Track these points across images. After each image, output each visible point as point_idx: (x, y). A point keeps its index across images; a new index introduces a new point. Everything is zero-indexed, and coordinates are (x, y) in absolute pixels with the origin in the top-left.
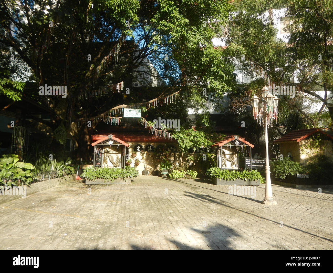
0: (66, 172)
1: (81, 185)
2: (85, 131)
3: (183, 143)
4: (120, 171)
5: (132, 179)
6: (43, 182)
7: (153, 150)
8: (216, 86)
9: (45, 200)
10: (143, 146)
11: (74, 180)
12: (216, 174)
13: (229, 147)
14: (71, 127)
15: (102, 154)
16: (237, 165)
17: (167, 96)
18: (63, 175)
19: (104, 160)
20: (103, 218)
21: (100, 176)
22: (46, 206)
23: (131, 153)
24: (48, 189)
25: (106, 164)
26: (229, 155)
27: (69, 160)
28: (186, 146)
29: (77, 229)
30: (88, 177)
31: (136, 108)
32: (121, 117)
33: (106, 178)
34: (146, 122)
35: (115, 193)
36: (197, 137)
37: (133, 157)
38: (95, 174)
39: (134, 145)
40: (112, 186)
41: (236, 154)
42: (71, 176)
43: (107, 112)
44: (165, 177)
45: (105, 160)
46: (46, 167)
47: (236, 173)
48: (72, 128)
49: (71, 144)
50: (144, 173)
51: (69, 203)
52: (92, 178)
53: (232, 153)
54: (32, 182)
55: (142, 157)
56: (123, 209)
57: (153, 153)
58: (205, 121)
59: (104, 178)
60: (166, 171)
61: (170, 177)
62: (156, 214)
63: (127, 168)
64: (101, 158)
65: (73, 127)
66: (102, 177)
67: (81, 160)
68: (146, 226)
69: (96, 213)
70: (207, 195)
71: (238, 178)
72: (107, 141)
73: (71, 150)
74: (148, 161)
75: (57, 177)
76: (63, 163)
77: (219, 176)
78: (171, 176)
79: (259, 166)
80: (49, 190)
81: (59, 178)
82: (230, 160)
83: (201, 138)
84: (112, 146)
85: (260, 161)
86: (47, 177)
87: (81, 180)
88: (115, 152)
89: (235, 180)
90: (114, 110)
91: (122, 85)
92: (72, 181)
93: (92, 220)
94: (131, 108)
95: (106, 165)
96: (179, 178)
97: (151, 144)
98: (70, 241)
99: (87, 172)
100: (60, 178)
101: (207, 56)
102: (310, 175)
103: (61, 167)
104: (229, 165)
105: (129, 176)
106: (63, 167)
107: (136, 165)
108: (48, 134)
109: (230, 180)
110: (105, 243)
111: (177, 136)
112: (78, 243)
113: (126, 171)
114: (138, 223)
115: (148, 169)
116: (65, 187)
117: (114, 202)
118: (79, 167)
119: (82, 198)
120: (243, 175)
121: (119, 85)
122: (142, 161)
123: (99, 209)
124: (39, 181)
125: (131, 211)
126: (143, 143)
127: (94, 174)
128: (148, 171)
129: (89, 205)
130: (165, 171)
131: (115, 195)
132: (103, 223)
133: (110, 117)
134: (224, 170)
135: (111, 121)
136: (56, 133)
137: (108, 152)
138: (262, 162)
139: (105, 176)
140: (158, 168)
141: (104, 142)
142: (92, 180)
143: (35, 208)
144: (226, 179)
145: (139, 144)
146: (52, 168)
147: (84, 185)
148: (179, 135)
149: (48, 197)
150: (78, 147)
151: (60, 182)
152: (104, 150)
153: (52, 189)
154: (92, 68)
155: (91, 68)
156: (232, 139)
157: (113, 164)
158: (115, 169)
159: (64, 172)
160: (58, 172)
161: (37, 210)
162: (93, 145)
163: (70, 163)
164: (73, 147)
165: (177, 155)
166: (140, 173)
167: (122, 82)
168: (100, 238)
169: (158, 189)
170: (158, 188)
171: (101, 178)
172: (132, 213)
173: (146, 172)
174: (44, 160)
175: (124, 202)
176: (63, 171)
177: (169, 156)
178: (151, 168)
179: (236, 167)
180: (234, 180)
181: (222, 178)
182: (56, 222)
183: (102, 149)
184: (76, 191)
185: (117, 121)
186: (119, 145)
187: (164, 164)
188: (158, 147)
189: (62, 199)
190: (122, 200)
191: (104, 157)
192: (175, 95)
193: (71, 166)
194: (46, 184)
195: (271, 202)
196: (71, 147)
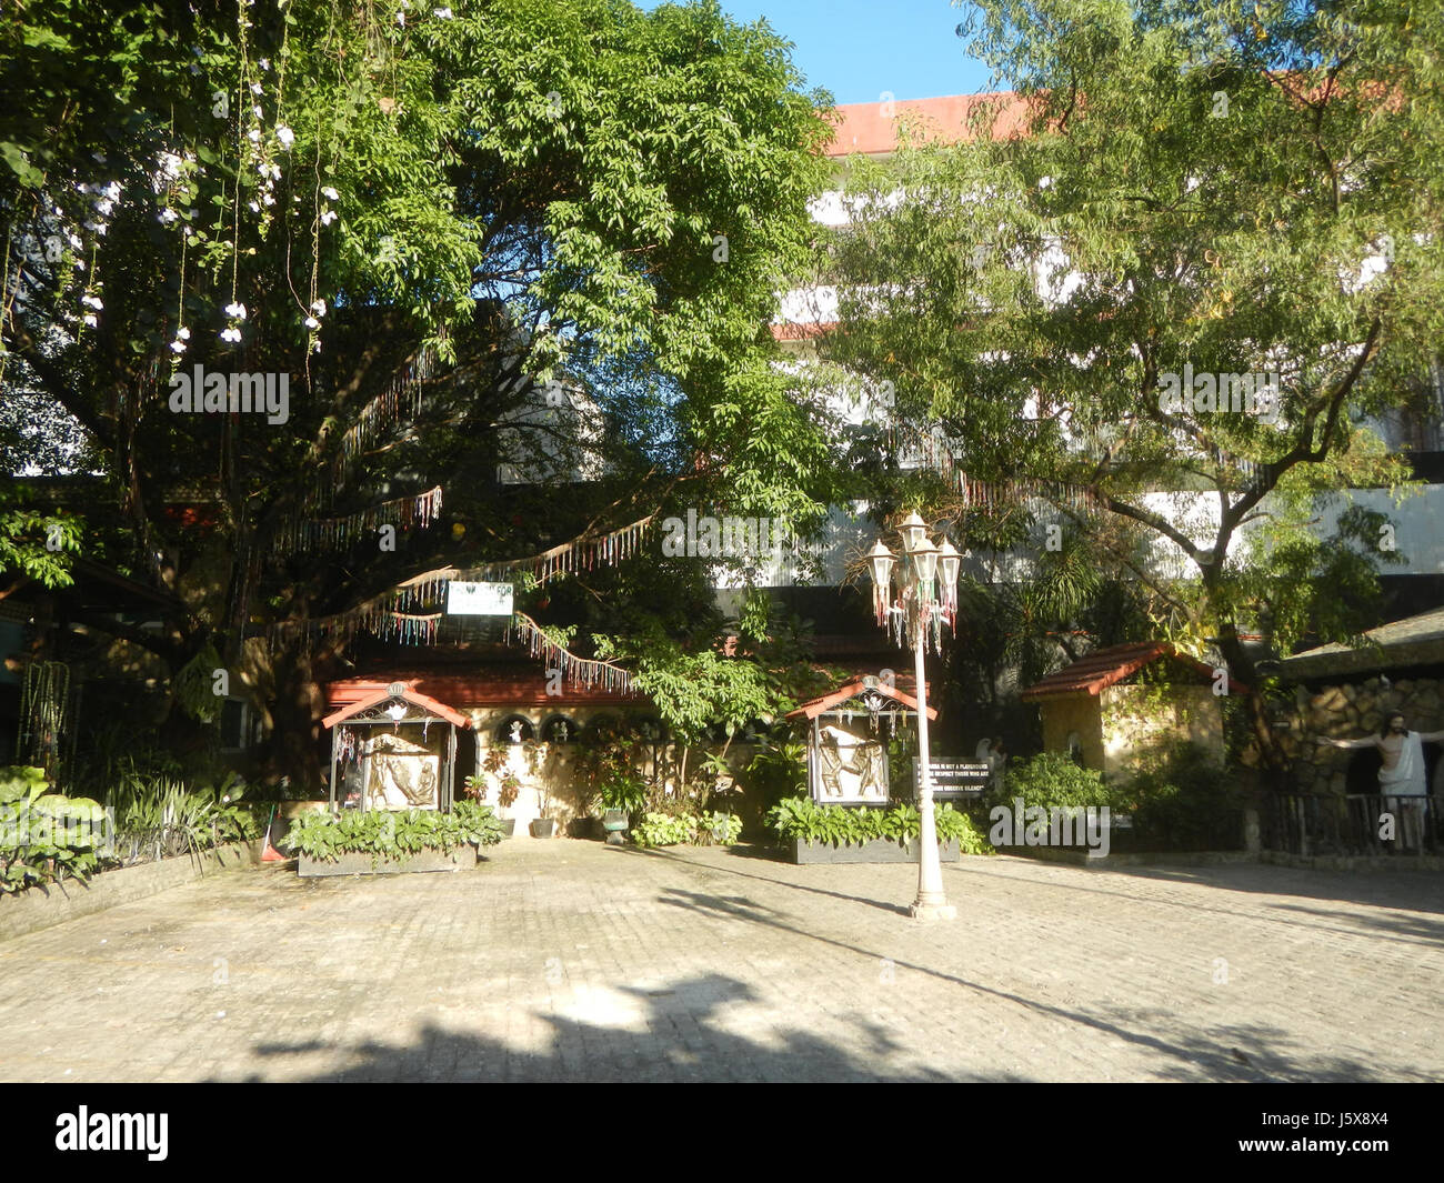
0: (222, 832)
1: (283, 878)
2: (299, 665)
3: (677, 706)
4: (432, 821)
5: (482, 851)
6: (134, 870)
7: (571, 738)
8: (772, 500)
9: (145, 931)
10: (536, 720)
11: (255, 861)
12: (795, 824)
13: (845, 717)
14: (244, 652)
15: (365, 756)
16: (882, 789)
17: (607, 533)
18: (209, 844)
19: (371, 782)
20: (347, 972)
21: (357, 842)
22: (149, 945)
23: (487, 750)
24: (155, 894)
25: (382, 794)
26: (852, 751)
27: (234, 785)
28: (686, 718)
29: (259, 1000)
30: (307, 847)
31: (496, 580)
32: (439, 615)
33: (378, 851)
34: (536, 630)
35: (407, 899)
36: (728, 684)
37: (493, 765)
38: (336, 836)
39: (497, 718)
40: (401, 877)
41: (876, 744)
42: (241, 847)
43: (382, 595)
44: (617, 843)
45: (375, 781)
46: (144, 814)
47: (869, 818)
48: (249, 654)
49: (244, 721)
50: (537, 829)
51: (234, 936)
52: (324, 851)
53: (863, 741)
54: (97, 870)
55: (529, 765)
56: (423, 946)
57: (571, 748)
58: (753, 626)
59: (372, 849)
60: (622, 819)
61: (635, 842)
62: (530, 955)
63: (461, 809)
64: (362, 775)
65: (254, 652)
66: (363, 845)
67: (286, 784)
68: (479, 987)
69: (326, 961)
70: (741, 896)
71: (878, 837)
72: (386, 705)
73: (242, 744)
74: (555, 779)
75: (189, 851)
76: (211, 797)
77: (806, 830)
78: (638, 838)
79: (967, 788)
80: (158, 897)
81: (194, 855)
82: (855, 768)
83: (745, 686)
84: (403, 726)
85: (969, 770)
86: (150, 850)
87: (283, 861)
88: (415, 748)
89: (865, 842)
90: (412, 587)
91: (438, 501)
92: (247, 864)
93: (309, 978)
94: (477, 580)
95: (380, 800)
96: (669, 844)
97: (568, 713)
98: (237, 1028)
99: (303, 827)
100: (201, 854)
101: (735, 398)
102: (1135, 818)
103: (204, 812)
104: (851, 789)
105: (465, 840)
106: (212, 812)
107: (507, 798)
108: (151, 682)
109: (848, 843)
110: (343, 1028)
111: (652, 681)
112: (259, 1031)
113: (457, 821)
114: (459, 979)
115: (555, 815)
116: (218, 885)
117: (397, 928)
118: (276, 813)
119: (282, 922)
120: (894, 823)
121: (426, 499)
122: (532, 779)
123: (338, 949)
124: (121, 865)
125: (447, 949)
126: (533, 711)
127: (334, 836)
128: (552, 820)
129: (306, 938)
130: (617, 819)
131: (404, 908)
132: (345, 985)
133: (397, 615)
134: (827, 807)
135: (398, 631)
136: (185, 680)
137: (387, 750)
138: (977, 774)
139: (372, 843)
140: (596, 810)
141: (374, 711)
142: (322, 860)
143: (112, 953)
144: (831, 841)
145: (520, 712)
146: (169, 816)
147: (293, 880)
148: (658, 679)
149: (158, 921)
150: (273, 731)
151: (197, 869)
152: (372, 742)
153: (172, 895)
154: (326, 429)
155: (322, 432)
156: (855, 689)
157: (407, 795)
158: (413, 814)
159: (213, 832)
160: (192, 832)
161: (119, 958)
162: (327, 726)
163: (238, 794)
164: (252, 733)
165: (668, 756)
166: (521, 830)
167: (438, 490)
168: (328, 1019)
169: (570, 884)
170: (574, 879)
171: (359, 849)
172: (450, 956)
173: (545, 824)
174: (138, 785)
175: (429, 928)
176: (210, 826)
177: (634, 762)
178: (565, 807)
179: (878, 794)
180: (861, 843)
181: (816, 837)
182: (192, 986)
183: (366, 738)
184: (260, 898)
185: (422, 627)
186: (428, 720)
187: (615, 792)
188: (594, 724)
189: (209, 924)
190: (425, 922)
191: (373, 768)
192: (638, 529)
193: (241, 805)
194: (145, 878)
195: (938, 909)
196: (243, 732)
